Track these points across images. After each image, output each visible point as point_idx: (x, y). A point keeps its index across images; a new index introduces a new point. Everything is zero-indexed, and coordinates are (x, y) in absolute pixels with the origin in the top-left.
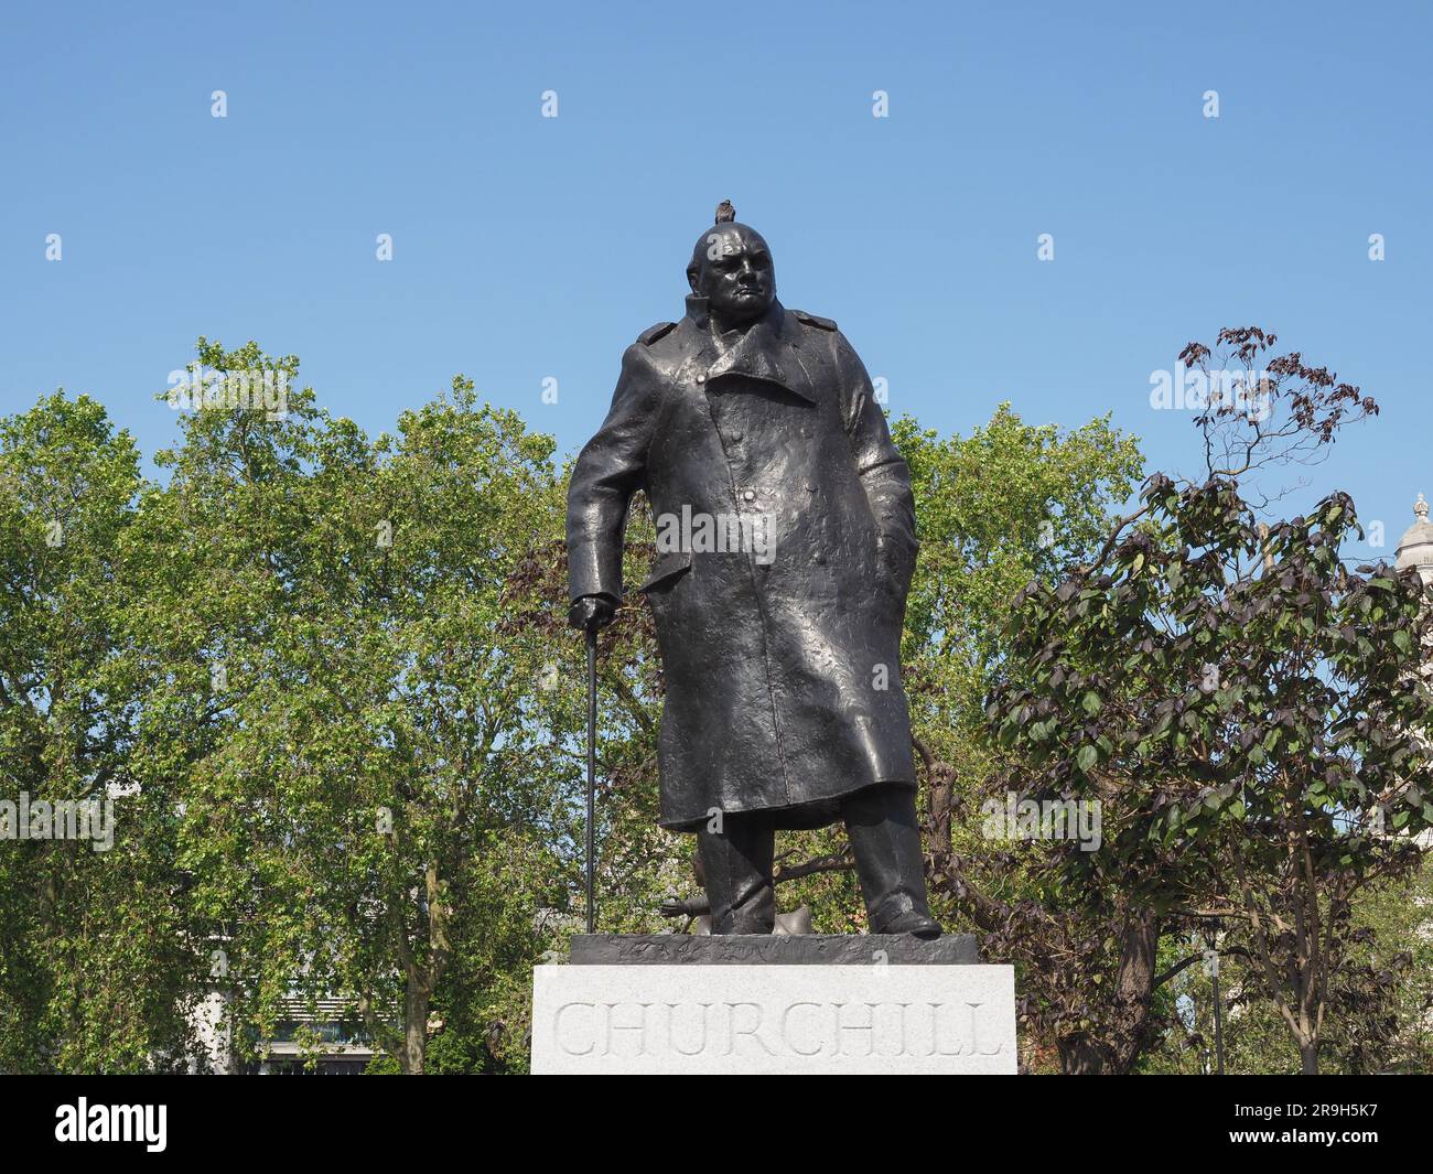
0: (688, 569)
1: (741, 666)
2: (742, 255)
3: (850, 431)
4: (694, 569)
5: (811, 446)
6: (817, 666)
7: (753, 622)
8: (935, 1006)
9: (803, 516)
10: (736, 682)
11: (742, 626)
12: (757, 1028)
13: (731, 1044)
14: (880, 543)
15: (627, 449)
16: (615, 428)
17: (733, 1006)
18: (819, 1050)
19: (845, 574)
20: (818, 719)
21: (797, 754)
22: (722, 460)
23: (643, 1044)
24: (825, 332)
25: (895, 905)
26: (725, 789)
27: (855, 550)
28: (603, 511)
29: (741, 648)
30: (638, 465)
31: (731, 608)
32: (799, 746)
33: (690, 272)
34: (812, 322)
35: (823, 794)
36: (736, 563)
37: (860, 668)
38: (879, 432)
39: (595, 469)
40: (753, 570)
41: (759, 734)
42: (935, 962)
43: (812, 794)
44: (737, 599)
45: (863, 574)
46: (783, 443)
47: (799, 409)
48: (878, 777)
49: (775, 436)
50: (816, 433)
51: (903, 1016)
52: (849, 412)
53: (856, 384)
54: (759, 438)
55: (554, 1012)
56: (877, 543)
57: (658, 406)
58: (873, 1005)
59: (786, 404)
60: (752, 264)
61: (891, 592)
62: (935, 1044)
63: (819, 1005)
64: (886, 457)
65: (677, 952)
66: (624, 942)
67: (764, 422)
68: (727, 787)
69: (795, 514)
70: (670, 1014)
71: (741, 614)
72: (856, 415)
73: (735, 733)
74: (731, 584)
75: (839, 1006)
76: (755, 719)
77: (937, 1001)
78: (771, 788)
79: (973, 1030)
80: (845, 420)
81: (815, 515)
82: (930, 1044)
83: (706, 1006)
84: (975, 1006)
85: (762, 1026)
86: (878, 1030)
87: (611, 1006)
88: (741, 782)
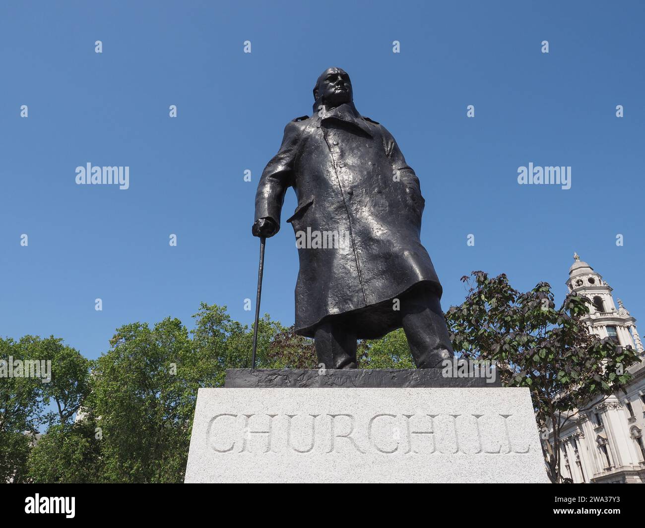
0: (311, 203)
2: (338, 74)
3: (388, 155)
4: (314, 202)
5: (372, 150)
6: (380, 235)
7: (344, 220)
8: (478, 416)
9: (368, 173)
11: (338, 223)
12: (351, 432)
13: (332, 445)
14: (408, 190)
15: (284, 162)
16: (279, 154)
17: (334, 416)
18: (396, 449)
20: (382, 260)
21: (370, 279)
23: (269, 444)
24: (374, 124)
25: (438, 355)
26: (329, 303)
28: (272, 188)
30: (289, 169)
31: (333, 215)
32: (371, 275)
33: (314, 91)
35: (387, 297)
36: (336, 195)
38: (402, 158)
39: (269, 172)
40: (344, 195)
41: (348, 272)
42: (472, 386)
43: (379, 298)
44: (336, 211)
45: (400, 200)
46: (358, 148)
47: (365, 138)
48: (421, 278)
49: (354, 145)
50: (373, 147)
51: (455, 425)
52: (388, 148)
53: (390, 139)
54: (346, 145)
55: (209, 420)
56: (406, 190)
57: (299, 141)
58: (433, 416)
59: (359, 136)
60: (342, 78)
61: (414, 210)
62: (481, 445)
63: (395, 416)
64: (405, 166)
65: (296, 380)
66: (261, 374)
67: (349, 140)
68: (330, 301)
69: (365, 172)
70: (290, 422)
71: (338, 218)
72: (391, 149)
73: (335, 273)
74: (333, 204)
75: (409, 417)
76: (345, 265)
77: (478, 413)
78: (355, 300)
79: (507, 434)
80: (386, 150)
81: (375, 173)
82: (478, 445)
83: (315, 416)
84: (506, 416)
85: (355, 430)
86: (438, 434)
87: (249, 416)
88: (338, 298)
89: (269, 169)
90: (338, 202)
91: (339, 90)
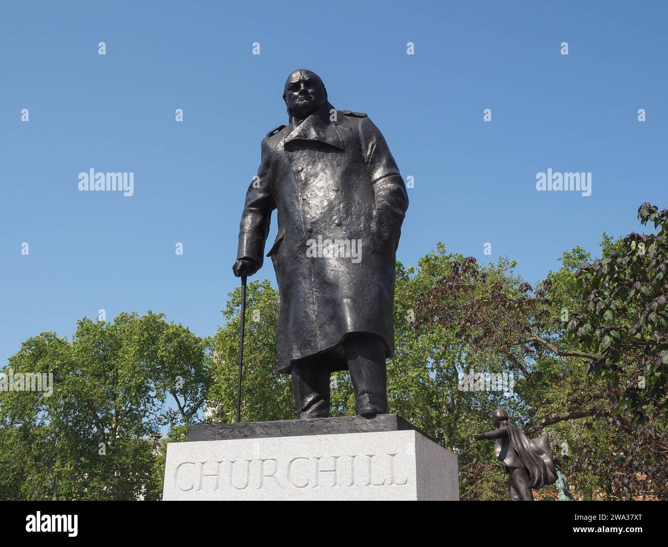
0: (282, 240)
1: (301, 283)
2: (300, 81)
3: (368, 162)
4: (284, 239)
5: (339, 171)
6: (331, 277)
7: (306, 260)
8: (371, 456)
9: (330, 203)
10: (298, 292)
12: (275, 473)
13: (261, 483)
14: (374, 213)
15: (261, 187)
17: (263, 461)
18: (307, 484)
19: (352, 230)
20: (331, 305)
21: (323, 325)
22: (294, 182)
23: (217, 484)
24: (359, 118)
27: (358, 218)
28: (252, 219)
29: (301, 274)
30: (266, 195)
31: (297, 255)
32: (324, 320)
33: (284, 97)
34: (351, 115)
36: (299, 232)
37: (353, 275)
38: (384, 161)
39: (249, 200)
40: (304, 233)
41: (308, 317)
43: (328, 344)
44: (299, 250)
45: (362, 229)
46: (323, 170)
47: (334, 153)
48: (350, 329)
49: (320, 167)
50: (342, 164)
51: (353, 463)
52: (367, 153)
53: (371, 140)
54: (311, 169)
55: (176, 467)
56: (372, 213)
58: (337, 458)
59: (328, 152)
62: (370, 479)
63: (308, 459)
64: (387, 173)
65: (239, 432)
67: (315, 161)
68: (295, 347)
69: (326, 203)
70: (232, 467)
71: (301, 257)
72: (370, 154)
74: (297, 242)
75: (318, 459)
76: (306, 309)
77: (371, 454)
78: (312, 344)
79: (392, 470)
80: (365, 157)
81: (336, 202)
82: (367, 479)
83: (250, 461)
84: (393, 455)
85: (278, 471)
86: (339, 471)
87: (203, 463)
88: (301, 343)
89: (250, 196)
90: (301, 240)
91: (303, 100)
